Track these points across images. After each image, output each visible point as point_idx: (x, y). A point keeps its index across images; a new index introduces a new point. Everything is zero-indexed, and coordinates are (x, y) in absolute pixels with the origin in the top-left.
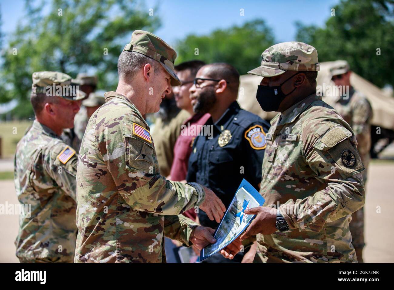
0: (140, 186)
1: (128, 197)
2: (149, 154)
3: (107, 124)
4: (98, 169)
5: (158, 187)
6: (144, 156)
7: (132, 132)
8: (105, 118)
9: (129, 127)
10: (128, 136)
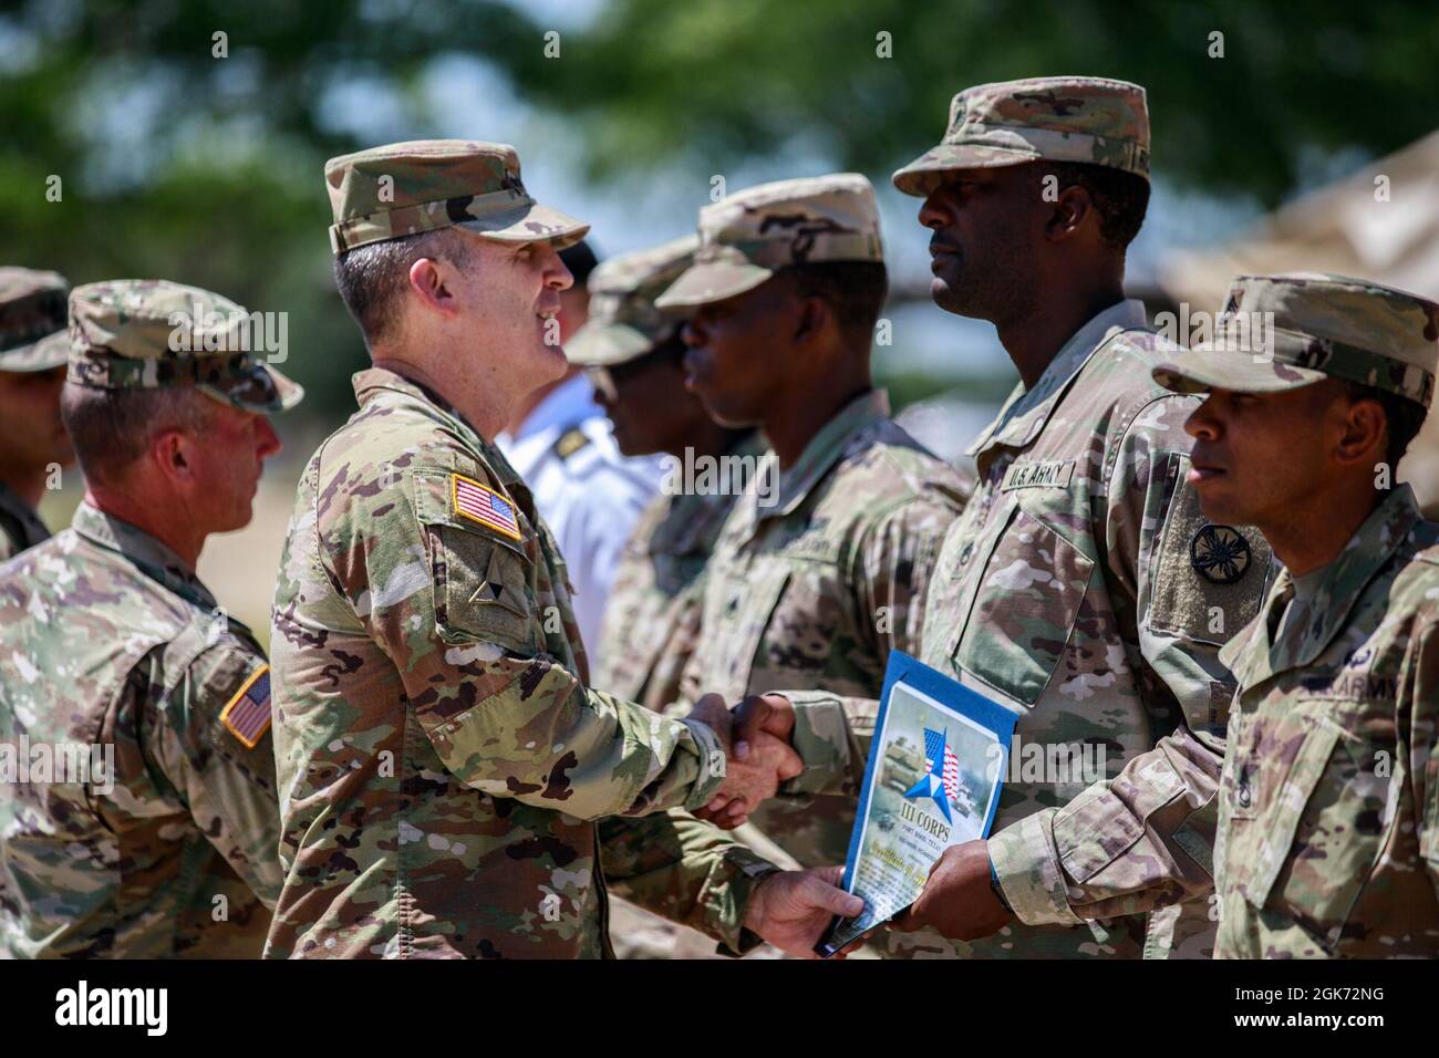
0: (490, 694)
1: (449, 737)
2: (515, 583)
3: (358, 484)
4: (333, 651)
5: (553, 696)
6: (496, 589)
7: (448, 506)
8: (349, 464)
9: (436, 490)
10: (438, 521)
